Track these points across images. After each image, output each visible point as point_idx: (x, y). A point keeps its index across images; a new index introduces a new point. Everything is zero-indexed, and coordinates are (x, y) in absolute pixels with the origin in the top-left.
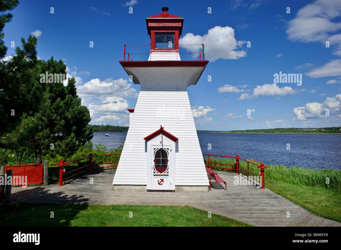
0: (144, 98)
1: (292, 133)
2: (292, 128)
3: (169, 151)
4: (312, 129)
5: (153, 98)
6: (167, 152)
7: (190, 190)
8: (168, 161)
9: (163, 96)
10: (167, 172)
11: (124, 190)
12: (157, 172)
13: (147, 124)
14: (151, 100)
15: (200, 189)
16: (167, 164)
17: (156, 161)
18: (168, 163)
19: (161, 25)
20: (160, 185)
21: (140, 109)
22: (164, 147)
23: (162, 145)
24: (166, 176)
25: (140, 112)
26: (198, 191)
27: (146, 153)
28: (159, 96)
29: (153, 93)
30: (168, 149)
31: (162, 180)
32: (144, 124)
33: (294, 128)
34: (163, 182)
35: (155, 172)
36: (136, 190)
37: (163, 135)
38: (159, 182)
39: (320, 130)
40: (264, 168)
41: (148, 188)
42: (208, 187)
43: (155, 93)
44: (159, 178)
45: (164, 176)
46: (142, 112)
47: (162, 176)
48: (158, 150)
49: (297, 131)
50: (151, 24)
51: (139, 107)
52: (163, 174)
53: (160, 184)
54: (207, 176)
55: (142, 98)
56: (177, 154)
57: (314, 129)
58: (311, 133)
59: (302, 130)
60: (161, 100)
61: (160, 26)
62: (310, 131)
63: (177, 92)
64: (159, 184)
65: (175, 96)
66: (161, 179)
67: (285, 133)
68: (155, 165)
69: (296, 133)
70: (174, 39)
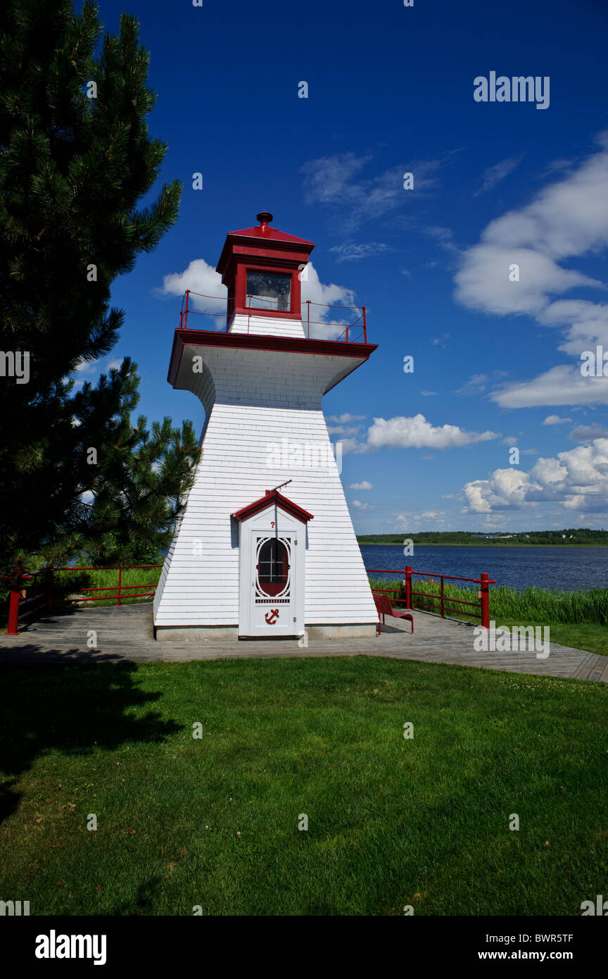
0: (223, 420)
1: (460, 544)
2: (459, 532)
3: (292, 545)
4: (503, 535)
5: (244, 422)
6: (286, 545)
7: (337, 635)
8: (288, 567)
9: (269, 418)
10: (287, 593)
11: (182, 638)
12: (264, 593)
13: (234, 481)
14: (241, 427)
15: (358, 631)
16: (287, 574)
17: (262, 568)
18: (289, 571)
19: (261, 253)
20: (271, 624)
21: (214, 447)
22: (280, 535)
23: (277, 531)
24: (284, 604)
25: (217, 452)
26: (355, 635)
27: (236, 551)
28: (260, 418)
29: (244, 411)
30: (289, 539)
31: (275, 613)
32: (226, 481)
33: (463, 532)
34: (278, 616)
35: (259, 593)
36: (212, 639)
37: (278, 509)
38: (268, 618)
39: (520, 537)
40: (487, 583)
41: (242, 632)
42: (375, 627)
43: (248, 411)
44: (267, 609)
45: (279, 604)
46: (221, 453)
47: (274, 604)
48: (266, 541)
49: (469, 540)
50: (237, 250)
51: (212, 441)
52: (277, 597)
53: (271, 621)
54: (374, 602)
55: (219, 420)
56: (307, 553)
57: (508, 534)
58: (503, 545)
59: (482, 536)
60: (265, 428)
61: (263, 255)
62: (499, 541)
63: (300, 411)
64: (268, 621)
65: (296, 420)
66: (272, 611)
67: (443, 544)
68: (259, 577)
69: (468, 545)
70: (289, 288)
